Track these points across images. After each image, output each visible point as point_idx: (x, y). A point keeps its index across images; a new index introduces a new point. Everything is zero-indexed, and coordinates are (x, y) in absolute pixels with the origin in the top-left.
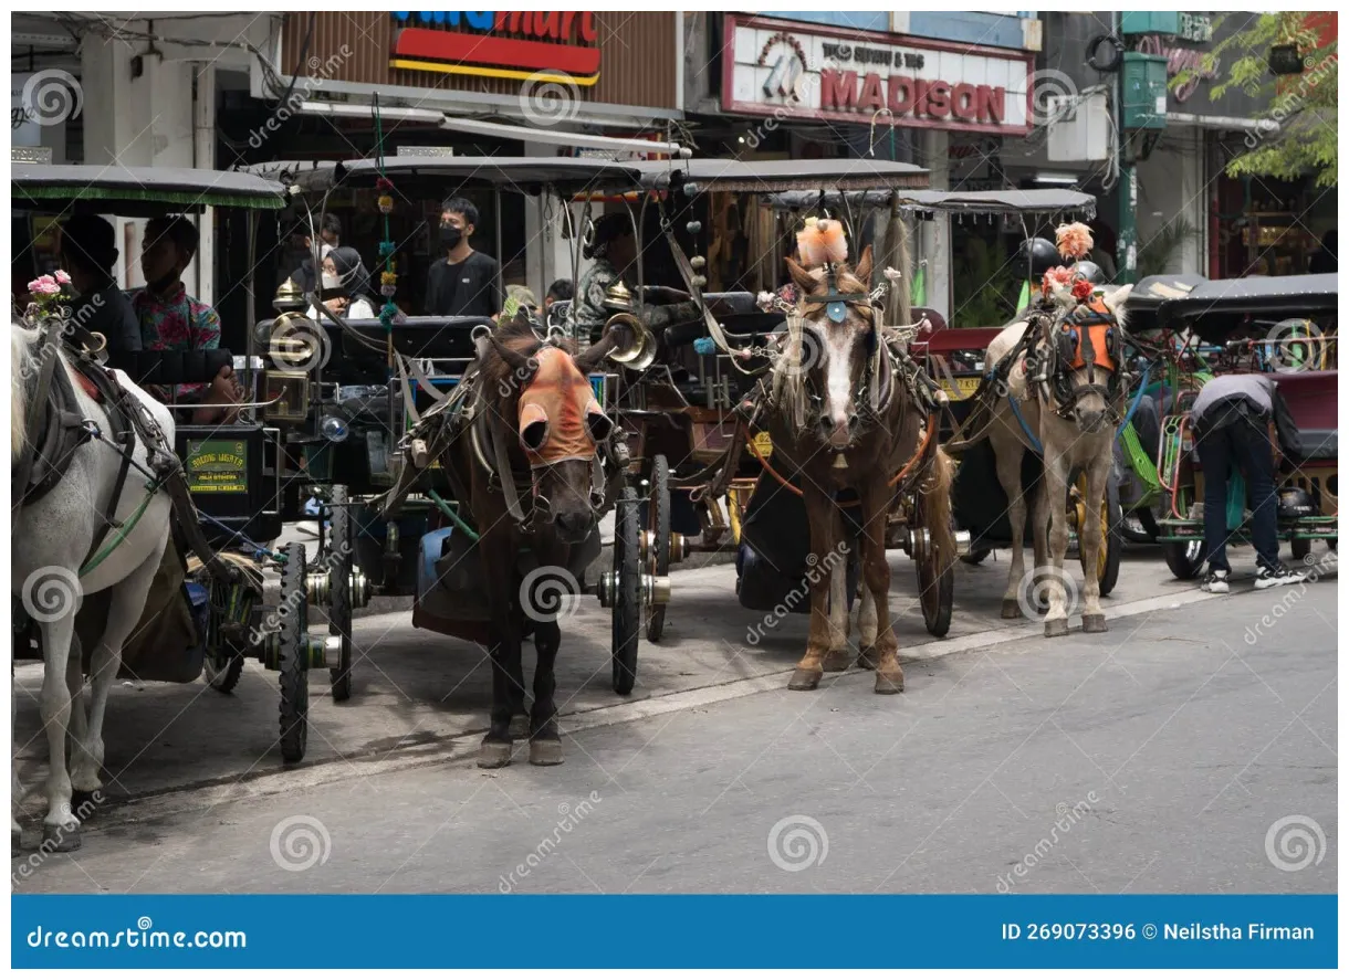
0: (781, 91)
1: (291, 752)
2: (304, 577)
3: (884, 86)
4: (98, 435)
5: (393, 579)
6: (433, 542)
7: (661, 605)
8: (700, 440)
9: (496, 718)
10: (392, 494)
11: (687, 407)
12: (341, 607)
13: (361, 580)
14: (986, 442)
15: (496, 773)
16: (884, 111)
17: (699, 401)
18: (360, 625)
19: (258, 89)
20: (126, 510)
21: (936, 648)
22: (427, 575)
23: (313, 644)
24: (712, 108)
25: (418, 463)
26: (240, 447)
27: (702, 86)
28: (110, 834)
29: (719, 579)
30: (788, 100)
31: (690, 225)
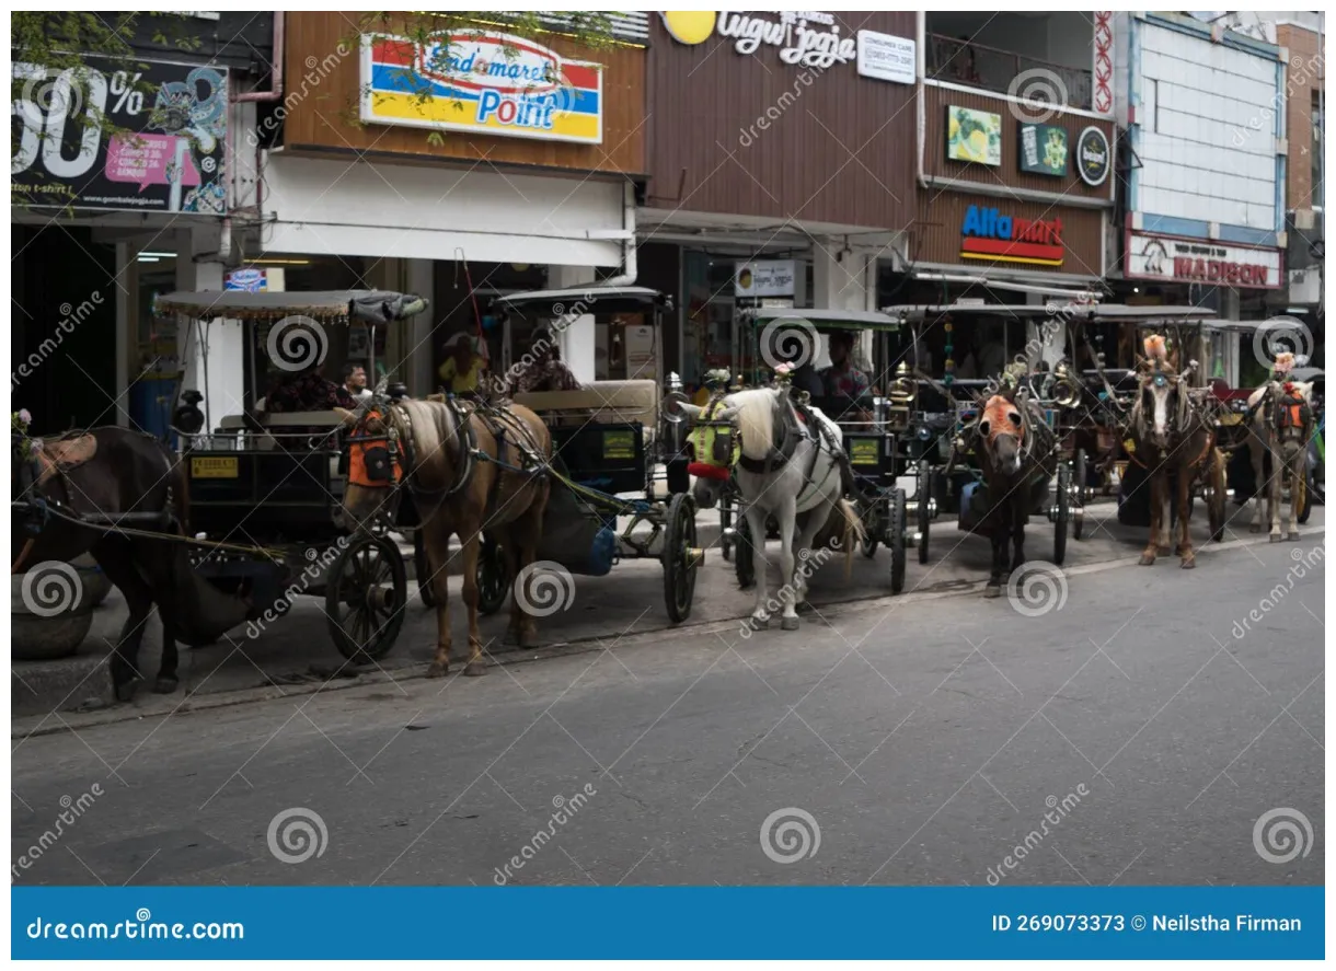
0: (1154, 267)
1: (896, 587)
2: (904, 505)
3: (1206, 265)
4: (807, 437)
5: (949, 506)
6: (968, 489)
7: (1079, 523)
8: (1101, 442)
9: (993, 574)
10: (948, 466)
11: (1095, 426)
12: (924, 519)
13: (934, 507)
14: (1246, 446)
15: (993, 601)
16: (1206, 278)
17: (1101, 423)
18: (934, 528)
19: (896, 267)
20: (817, 475)
21: (1216, 547)
22: (965, 503)
23: (908, 537)
24: (1119, 276)
25: (960, 451)
26: (875, 443)
27: (1115, 264)
28: (810, 621)
29: (1110, 509)
30: (1158, 272)
31: (1097, 338)
